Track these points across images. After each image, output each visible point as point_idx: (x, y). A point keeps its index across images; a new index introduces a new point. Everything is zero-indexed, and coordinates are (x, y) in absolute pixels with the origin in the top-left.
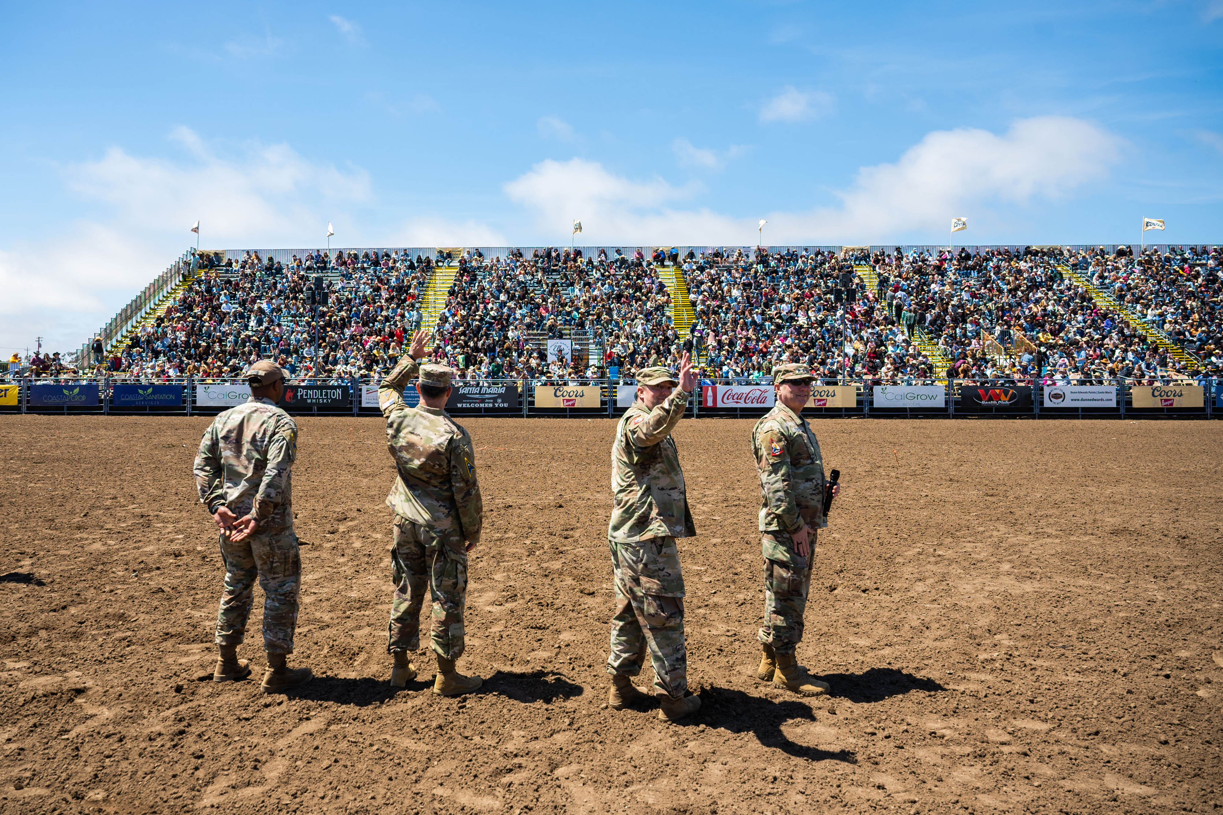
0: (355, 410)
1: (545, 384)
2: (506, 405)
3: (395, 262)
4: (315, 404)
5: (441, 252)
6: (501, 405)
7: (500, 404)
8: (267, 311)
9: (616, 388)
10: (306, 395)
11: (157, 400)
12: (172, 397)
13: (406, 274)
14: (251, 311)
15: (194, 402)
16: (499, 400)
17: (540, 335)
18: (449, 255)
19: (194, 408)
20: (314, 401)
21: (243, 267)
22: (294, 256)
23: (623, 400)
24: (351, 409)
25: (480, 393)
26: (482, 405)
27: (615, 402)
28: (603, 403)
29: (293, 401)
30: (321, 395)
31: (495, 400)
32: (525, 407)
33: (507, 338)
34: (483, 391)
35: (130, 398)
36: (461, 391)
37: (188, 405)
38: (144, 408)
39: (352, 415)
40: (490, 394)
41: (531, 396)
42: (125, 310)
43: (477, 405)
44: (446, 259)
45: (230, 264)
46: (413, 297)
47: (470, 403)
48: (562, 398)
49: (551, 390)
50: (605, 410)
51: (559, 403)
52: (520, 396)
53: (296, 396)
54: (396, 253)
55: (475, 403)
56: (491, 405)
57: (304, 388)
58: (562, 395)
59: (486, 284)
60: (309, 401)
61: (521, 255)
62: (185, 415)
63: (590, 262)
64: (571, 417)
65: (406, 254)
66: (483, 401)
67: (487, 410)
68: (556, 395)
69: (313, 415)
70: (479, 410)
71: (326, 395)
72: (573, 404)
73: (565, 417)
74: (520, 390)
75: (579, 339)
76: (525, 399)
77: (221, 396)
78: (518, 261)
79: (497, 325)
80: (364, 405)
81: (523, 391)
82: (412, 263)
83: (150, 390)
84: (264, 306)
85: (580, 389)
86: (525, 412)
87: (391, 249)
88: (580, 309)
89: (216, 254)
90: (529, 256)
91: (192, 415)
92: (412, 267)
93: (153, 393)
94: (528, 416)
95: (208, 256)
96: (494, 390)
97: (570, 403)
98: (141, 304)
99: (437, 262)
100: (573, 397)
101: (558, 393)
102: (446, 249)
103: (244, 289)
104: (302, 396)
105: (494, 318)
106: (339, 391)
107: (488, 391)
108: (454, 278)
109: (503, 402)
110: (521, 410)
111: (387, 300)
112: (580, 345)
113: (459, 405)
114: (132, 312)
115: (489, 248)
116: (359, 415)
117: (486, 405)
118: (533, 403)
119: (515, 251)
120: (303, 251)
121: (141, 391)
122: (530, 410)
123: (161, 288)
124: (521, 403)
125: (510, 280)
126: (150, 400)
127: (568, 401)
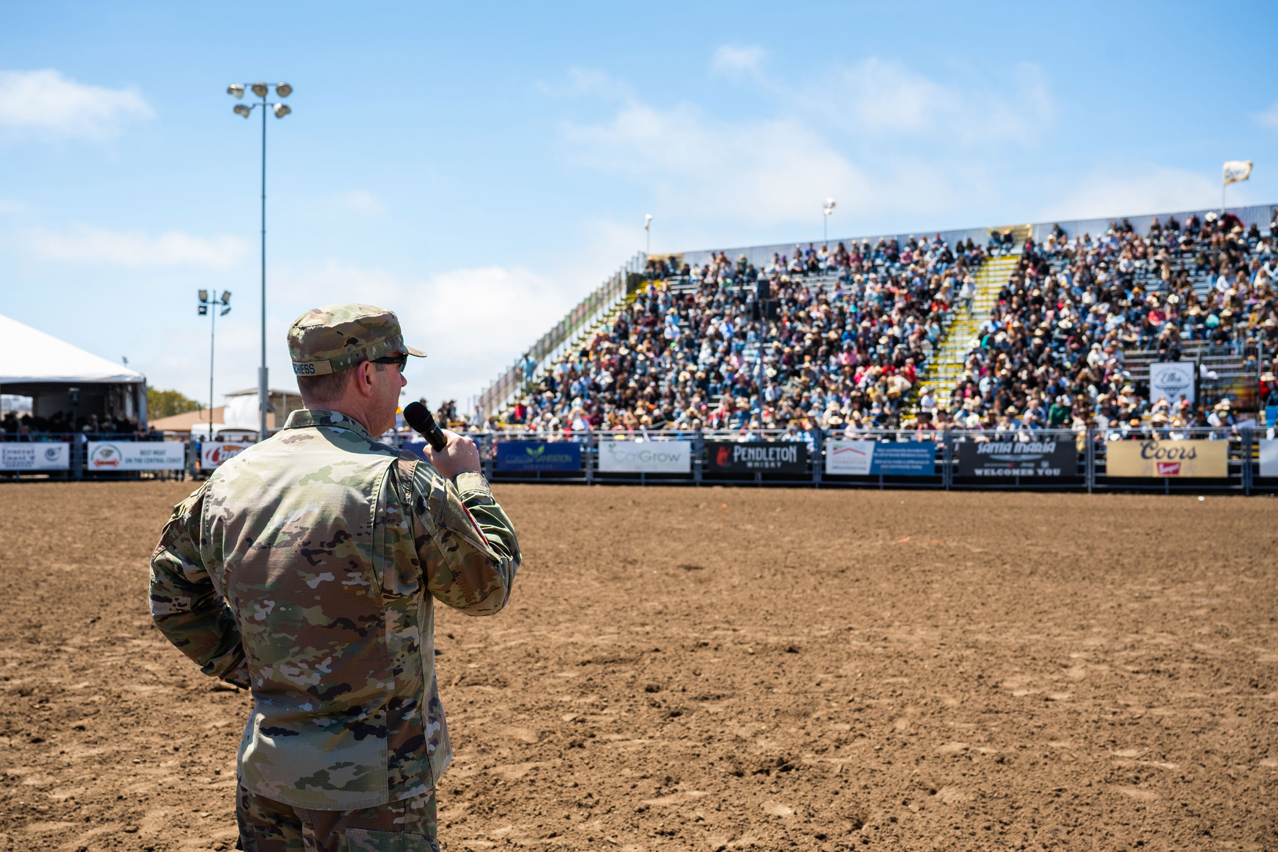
0: (817, 479)
1: (1129, 437)
2: (1057, 472)
3: (922, 253)
4: (759, 469)
5: (995, 234)
6: (1049, 472)
7: (1046, 470)
8: (726, 335)
9: (1257, 443)
10: (746, 456)
11: (550, 463)
12: (568, 458)
13: (936, 271)
14: (704, 336)
15: (596, 465)
16: (1045, 464)
17: (1147, 356)
18: (1009, 238)
19: (597, 475)
20: (757, 465)
21: (704, 274)
22: (777, 255)
23: (1269, 465)
24: (810, 477)
25: (1012, 453)
26: (1016, 472)
27: (1256, 467)
28: (1232, 469)
29: (728, 465)
30: (767, 455)
31: (1037, 464)
32: (1090, 475)
33: (1085, 364)
34: (1017, 449)
35: (518, 460)
36: (981, 450)
37: (589, 470)
38: (533, 474)
39: (812, 486)
40: (1029, 453)
41: (1101, 457)
42: (542, 341)
43: (1007, 472)
44: (1002, 243)
45: (687, 271)
46: (940, 303)
47: (996, 469)
48: (1155, 461)
49: (1136, 446)
50: (1238, 481)
51: (1150, 468)
52: (1082, 457)
53: (731, 457)
54: (925, 240)
55: (1004, 468)
56: (1031, 472)
57: (743, 445)
58: (1157, 456)
59: (1063, 280)
60: (750, 465)
61: (1130, 228)
62: (584, 483)
63: (1255, 232)
64: (1173, 492)
65: (940, 242)
66: (1017, 465)
67: (1024, 480)
68: (1144, 455)
69: (755, 486)
70: (1011, 479)
71: (774, 455)
72: (1176, 472)
73: (1161, 492)
74: (1080, 446)
75: (1218, 362)
76: (1092, 462)
77: (630, 458)
78: (1123, 238)
79: (1072, 342)
80: (830, 470)
81: (1086, 449)
82: (948, 252)
83: (541, 449)
84: (723, 329)
85: (1189, 445)
86: (1090, 484)
87: (917, 235)
88: (1221, 311)
89: (673, 259)
90: (1144, 231)
91: (593, 484)
92: (947, 258)
93: (545, 453)
94: (1095, 491)
95: (662, 263)
96: (1037, 447)
97: (1171, 469)
98: (565, 332)
99: (989, 249)
100: (1177, 459)
101: (1149, 452)
102: (1005, 228)
103: (698, 306)
104: (739, 457)
105: (1066, 331)
106: (793, 450)
107: (1027, 449)
108: (1011, 272)
109: (1051, 467)
110: (1082, 480)
111: (902, 311)
112: (1217, 370)
113: (978, 472)
114: (551, 344)
115: (1076, 223)
116: (822, 486)
117: (1023, 472)
118: (1103, 469)
119: (1121, 224)
120: (788, 246)
121: (530, 451)
122: (1099, 480)
123: (593, 309)
124: (1082, 469)
125: (1106, 270)
126: (541, 463)
127: (1166, 465)
